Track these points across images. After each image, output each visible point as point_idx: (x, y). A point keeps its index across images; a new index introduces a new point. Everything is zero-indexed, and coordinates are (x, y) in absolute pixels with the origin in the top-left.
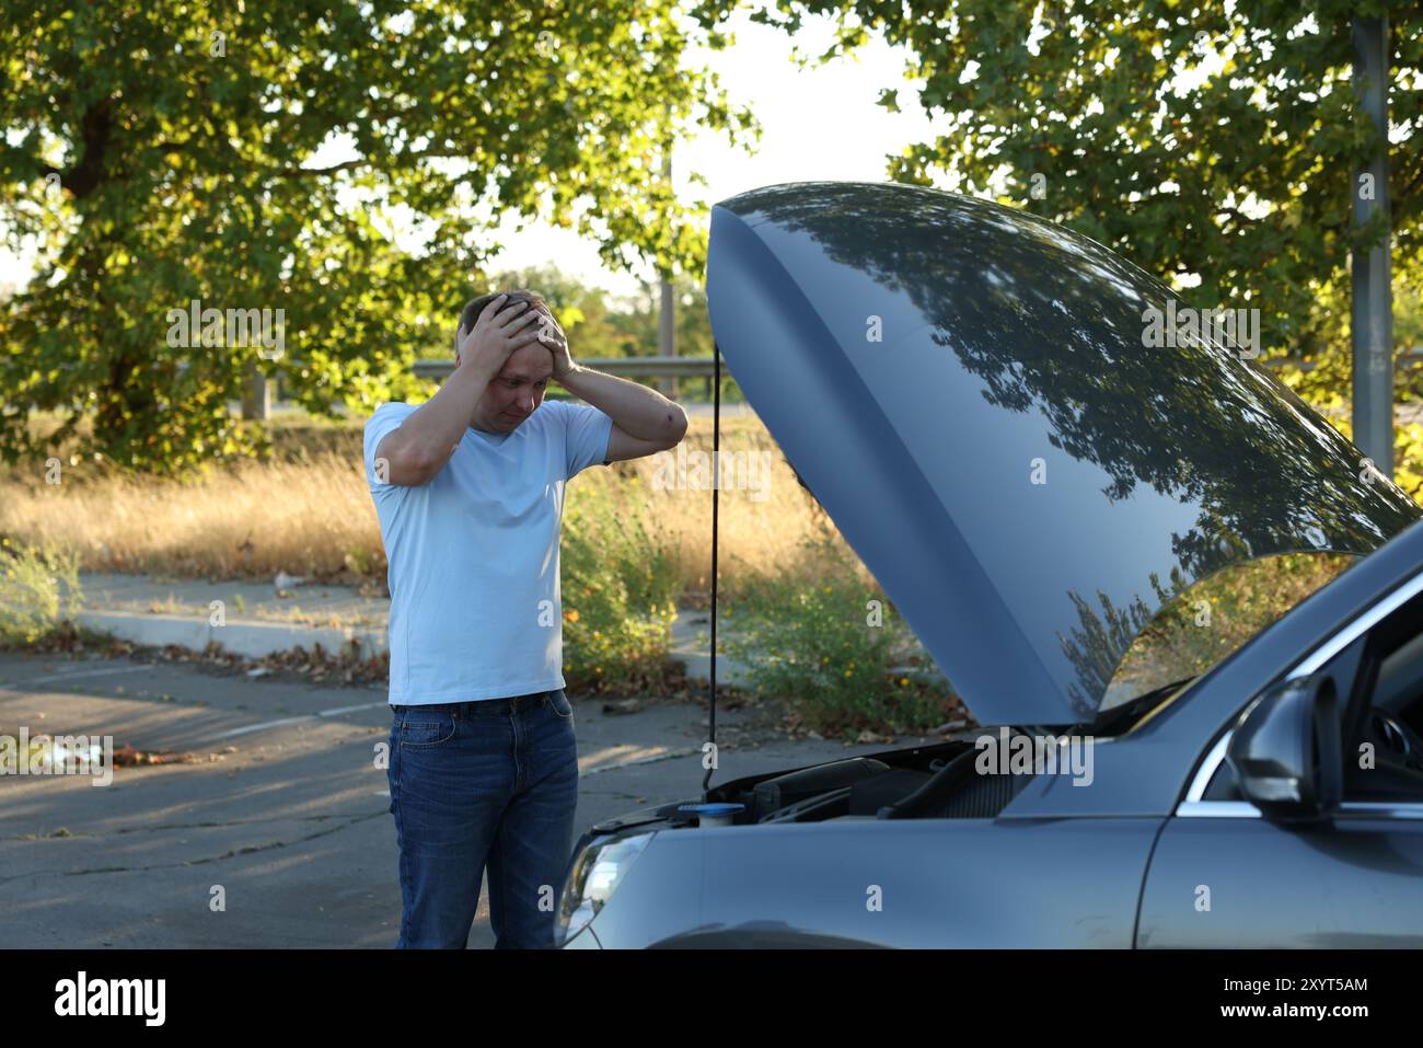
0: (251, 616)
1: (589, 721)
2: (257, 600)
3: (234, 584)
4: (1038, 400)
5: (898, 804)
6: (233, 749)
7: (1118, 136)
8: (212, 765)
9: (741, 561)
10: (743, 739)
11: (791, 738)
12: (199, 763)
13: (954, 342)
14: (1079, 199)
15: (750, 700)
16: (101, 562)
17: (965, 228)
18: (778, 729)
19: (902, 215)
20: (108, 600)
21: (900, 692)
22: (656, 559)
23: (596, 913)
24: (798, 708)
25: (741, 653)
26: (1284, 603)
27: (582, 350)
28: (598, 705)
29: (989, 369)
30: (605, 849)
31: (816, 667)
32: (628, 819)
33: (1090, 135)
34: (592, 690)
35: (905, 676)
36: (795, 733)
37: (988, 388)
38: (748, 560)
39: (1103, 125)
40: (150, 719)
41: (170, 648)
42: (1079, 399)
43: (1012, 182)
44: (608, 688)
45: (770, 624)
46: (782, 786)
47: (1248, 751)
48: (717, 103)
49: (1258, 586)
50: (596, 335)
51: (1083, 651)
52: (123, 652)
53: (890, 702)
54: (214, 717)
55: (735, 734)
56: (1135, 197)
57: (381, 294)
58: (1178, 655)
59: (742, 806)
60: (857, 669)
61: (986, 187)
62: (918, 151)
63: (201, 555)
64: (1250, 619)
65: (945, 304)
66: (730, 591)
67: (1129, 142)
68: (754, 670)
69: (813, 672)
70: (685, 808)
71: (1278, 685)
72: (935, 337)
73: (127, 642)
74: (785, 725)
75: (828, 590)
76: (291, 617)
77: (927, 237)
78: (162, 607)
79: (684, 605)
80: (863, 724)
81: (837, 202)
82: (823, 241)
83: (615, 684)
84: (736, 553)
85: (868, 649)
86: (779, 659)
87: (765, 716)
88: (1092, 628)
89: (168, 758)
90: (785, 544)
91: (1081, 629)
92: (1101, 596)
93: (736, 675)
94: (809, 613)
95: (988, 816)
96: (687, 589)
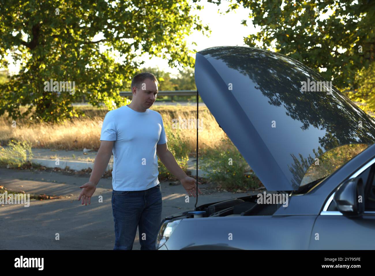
0: (77, 160)
1: (166, 187)
2: (79, 155)
3: (72, 151)
4: (283, 103)
5: (246, 212)
6: (72, 195)
7: (305, 32)
8: (67, 199)
9: (206, 145)
10: (206, 192)
11: (219, 191)
12: (63, 198)
13: (260, 88)
14: (295, 48)
15: (208, 181)
16: (38, 145)
17: (264, 58)
18: (215, 189)
19: (247, 55)
20: (39, 156)
21: (248, 179)
22: (183, 144)
23: (167, 240)
24: (221, 183)
25: (206, 169)
26: (350, 155)
27: (164, 89)
28: (168, 183)
29: (270, 95)
30: (169, 223)
31: (225, 172)
32: (175, 215)
33: (297, 31)
34: (167, 179)
35: (249, 175)
36: (220, 190)
37: (270, 100)
38: (207, 144)
39: (301, 29)
40: (51, 187)
41: (56, 168)
42: (294, 103)
43: (277, 44)
44: (171, 178)
45: (213, 161)
46: (216, 206)
47: (339, 198)
48: (199, 24)
49: (343, 151)
50: (167, 84)
51: (295, 170)
52: (44, 169)
53: (245, 182)
54: (67, 186)
55: (204, 190)
56: (309, 48)
57: (111, 75)
58: (321, 169)
59: (205, 212)
60: (236, 173)
61: (270, 45)
62: (252, 36)
63: (64, 143)
64: (341, 159)
65: (258, 78)
66: (203, 153)
67: (308, 33)
68: (209, 174)
69: (225, 174)
70: (190, 212)
71: (347, 180)
72: (255, 87)
73: (44, 167)
74: (217, 188)
75: (228, 152)
76: (87, 160)
77: (253, 61)
78: (54, 157)
79: (190, 156)
80: (238, 188)
81: (229, 52)
82: (226, 62)
83: (172, 177)
84: (204, 143)
85: (239, 168)
86: (216, 171)
87: (212, 186)
88: (297, 164)
89: (55, 197)
90: (217, 140)
91: (295, 165)
92: (300, 155)
93: (204, 175)
94: (223, 159)
95: (270, 215)
96: (191, 152)
